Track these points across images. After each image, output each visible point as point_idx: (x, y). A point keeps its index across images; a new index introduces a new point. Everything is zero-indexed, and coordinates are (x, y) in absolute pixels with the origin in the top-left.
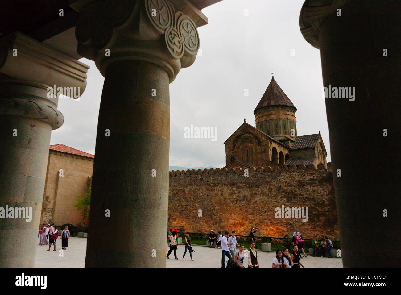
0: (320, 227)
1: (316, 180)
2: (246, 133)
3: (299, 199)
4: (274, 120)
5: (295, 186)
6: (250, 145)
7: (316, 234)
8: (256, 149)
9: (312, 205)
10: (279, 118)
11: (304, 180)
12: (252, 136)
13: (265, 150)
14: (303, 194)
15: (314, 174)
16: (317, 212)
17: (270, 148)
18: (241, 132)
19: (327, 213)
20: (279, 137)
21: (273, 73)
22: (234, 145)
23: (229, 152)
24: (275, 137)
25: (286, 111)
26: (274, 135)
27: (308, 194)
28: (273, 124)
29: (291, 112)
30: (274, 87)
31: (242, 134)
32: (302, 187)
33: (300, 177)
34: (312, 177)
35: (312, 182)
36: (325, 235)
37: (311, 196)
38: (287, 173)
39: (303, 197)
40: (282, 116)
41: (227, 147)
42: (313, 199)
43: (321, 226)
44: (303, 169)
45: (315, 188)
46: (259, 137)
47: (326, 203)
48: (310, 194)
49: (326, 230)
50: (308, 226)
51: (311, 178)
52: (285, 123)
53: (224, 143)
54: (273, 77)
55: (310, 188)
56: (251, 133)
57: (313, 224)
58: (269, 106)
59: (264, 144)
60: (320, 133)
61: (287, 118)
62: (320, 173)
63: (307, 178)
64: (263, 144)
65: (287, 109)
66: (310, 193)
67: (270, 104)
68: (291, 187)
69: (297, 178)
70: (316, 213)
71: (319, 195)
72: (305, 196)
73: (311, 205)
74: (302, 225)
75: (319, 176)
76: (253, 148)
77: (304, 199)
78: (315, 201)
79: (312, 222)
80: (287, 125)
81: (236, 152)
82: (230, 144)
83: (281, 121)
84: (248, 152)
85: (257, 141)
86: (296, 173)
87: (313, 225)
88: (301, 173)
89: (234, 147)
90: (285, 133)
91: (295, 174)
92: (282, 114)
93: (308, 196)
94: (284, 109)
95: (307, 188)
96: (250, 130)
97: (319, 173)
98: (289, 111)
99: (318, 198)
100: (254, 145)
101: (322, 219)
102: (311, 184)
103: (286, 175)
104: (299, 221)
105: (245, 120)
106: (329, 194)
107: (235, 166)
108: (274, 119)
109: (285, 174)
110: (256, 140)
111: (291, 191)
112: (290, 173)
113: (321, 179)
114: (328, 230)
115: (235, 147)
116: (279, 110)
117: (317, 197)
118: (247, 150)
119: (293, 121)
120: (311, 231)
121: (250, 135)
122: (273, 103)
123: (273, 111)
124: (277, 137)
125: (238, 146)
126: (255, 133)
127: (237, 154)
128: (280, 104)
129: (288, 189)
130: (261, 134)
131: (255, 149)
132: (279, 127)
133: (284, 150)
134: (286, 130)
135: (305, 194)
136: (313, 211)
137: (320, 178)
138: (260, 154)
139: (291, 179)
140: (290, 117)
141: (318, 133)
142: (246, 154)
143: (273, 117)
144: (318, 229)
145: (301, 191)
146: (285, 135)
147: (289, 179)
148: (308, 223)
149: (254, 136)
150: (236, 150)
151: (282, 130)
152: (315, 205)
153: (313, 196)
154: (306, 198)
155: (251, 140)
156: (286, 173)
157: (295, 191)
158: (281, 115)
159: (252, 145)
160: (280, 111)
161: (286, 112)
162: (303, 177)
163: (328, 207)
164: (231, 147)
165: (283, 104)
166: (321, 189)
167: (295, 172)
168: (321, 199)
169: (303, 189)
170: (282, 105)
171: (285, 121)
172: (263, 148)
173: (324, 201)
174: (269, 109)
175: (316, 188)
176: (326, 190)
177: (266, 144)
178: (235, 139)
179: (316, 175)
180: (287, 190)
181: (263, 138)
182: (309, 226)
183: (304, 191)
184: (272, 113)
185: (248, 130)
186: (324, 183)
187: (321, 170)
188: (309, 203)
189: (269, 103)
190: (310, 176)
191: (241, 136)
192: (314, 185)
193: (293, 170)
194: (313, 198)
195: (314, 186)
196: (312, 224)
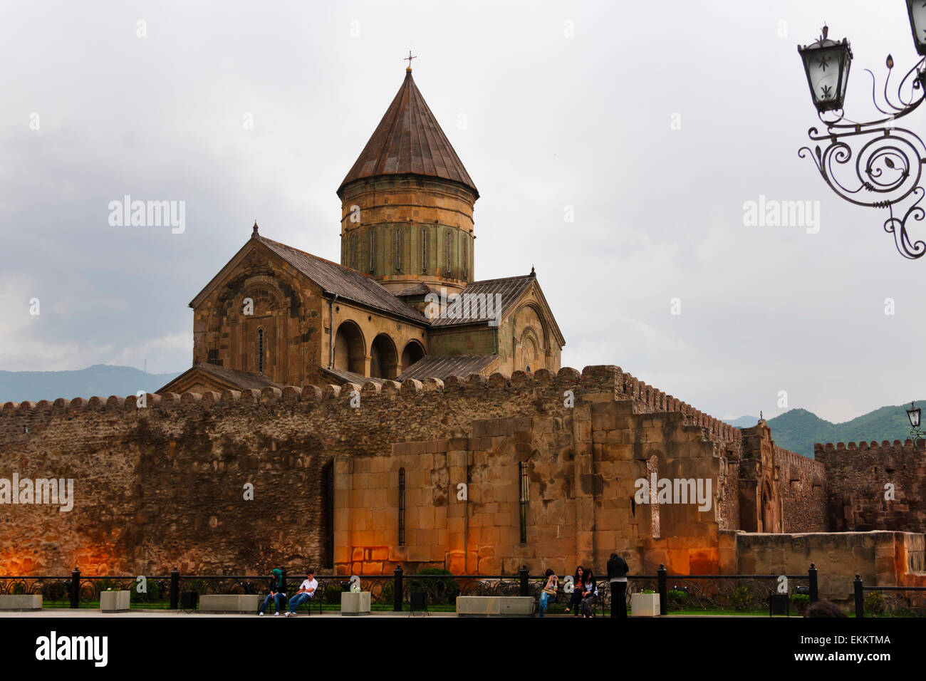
0: (110, 552)
1: (116, 438)
2: (259, 273)
3: (79, 487)
4: (392, 225)
5: (75, 453)
6: (269, 313)
7: (99, 570)
8: (286, 326)
9: (102, 501)
10: (408, 219)
11: (94, 437)
12: (276, 284)
13: (311, 330)
14: (88, 473)
15: (115, 422)
16: (109, 516)
17: (327, 323)
18: (243, 270)
19: (127, 519)
20: (405, 282)
21: (410, 58)
22: (222, 313)
23: (205, 335)
24: (390, 282)
25: (435, 194)
26: (387, 278)
27: (97, 474)
28: (388, 238)
29: (453, 201)
30: (407, 107)
31: (247, 277)
32: (89, 455)
33: (88, 431)
34: (110, 431)
35: (109, 443)
36: (117, 570)
37: (103, 477)
38: (64, 419)
39: (87, 481)
40: (416, 212)
41: (199, 318)
42: (106, 486)
43: (111, 549)
44: (95, 410)
45: (111, 459)
46: (296, 287)
47: (128, 493)
48: (102, 473)
49: (120, 559)
50: (88, 552)
51: (108, 432)
52: (428, 236)
53: (191, 305)
54: (409, 72)
55: (105, 457)
56: (271, 274)
57: (97, 547)
58: (378, 177)
59: (309, 312)
60: (533, 274)
61: (434, 219)
62: (127, 421)
63: (102, 432)
64: (305, 311)
65: (438, 189)
66: (102, 470)
67: (382, 169)
68: (67, 456)
69: (82, 432)
70: (108, 518)
71: (119, 476)
72: (92, 477)
73: (99, 501)
74: (77, 548)
75: (124, 428)
76: (278, 323)
77: (89, 486)
78: (109, 490)
79: (96, 542)
80: (432, 245)
81: (226, 335)
82: (209, 309)
83: (414, 230)
84: (261, 335)
85: (289, 299)
86: (82, 421)
87: (98, 549)
88: (92, 419)
89: (221, 321)
90: (424, 271)
91: (79, 423)
92: (419, 206)
93: (96, 477)
94: (425, 189)
95: (97, 459)
96: (271, 265)
97: (127, 419)
98: (443, 196)
99: (115, 483)
100: (281, 314)
101: (117, 532)
102: (107, 448)
103: (60, 425)
104: (72, 541)
105: (256, 228)
106: (134, 474)
107: (197, 383)
108: (392, 223)
109: (59, 423)
110: (286, 296)
111: (65, 467)
112: (70, 419)
113: (127, 436)
114: (124, 558)
115: (225, 319)
116: (408, 191)
117: (114, 480)
118: (261, 331)
119: (455, 232)
120: (91, 562)
121: (270, 280)
122: (392, 165)
123: (391, 193)
124: (398, 282)
125: (233, 316)
126: (285, 273)
127: (226, 342)
128: (414, 171)
129: (61, 459)
130: (301, 277)
131: (282, 328)
132: (406, 251)
133: (399, 328)
134: (428, 258)
135: (91, 472)
136: (103, 515)
137: (125, 433)
138: (297, 343)
139: (68, 434)
140: (445, 217)
141: (528, 273)
142: (256, 344)
143: (389, 216)
144: (105, 556)
145: (85, 466)
146: (423, 279)
147: (65, 436)
148: (87, 545)
149: (281, 286)
150: (227, 329)
151: (414, 262)
152: (109, 499)
153: (107, 478)
154: (93, 481)
155: (274, 298)
156: (61, 420)
157: (74, 466)
158: (414, 209)
159: (274, 315)
160: (413, 196)
161: (435, 198)
162: (94, 431)
163: (131, 505)
164: (210, 320)
165: (422, 173)
166: (124, 461)
167: (80, 418)
168: (121, 485)
169: (90, 461)
170: (421, 176)
171: (429, 230)
172: (304, 323)
173: (125, 489)
174: (378, 188)
175: (114, 458)
176: (131, 463)
177: (312, 310)
178: (225, 290)
179: (119, 425)
180: (58, 462)
181: (308, 293)
182: (89, 550)
183: (91, 464)
184: (386, 201)
185: (264, 263)
186: (131, 446)
187: (129, 412)
188: (97, 496)
189: (380, 165)
190: (107, 428)
191: (243, 281)
192: (112, 450)
193: (75, 412)
194: (105, 483)
195: (111, 454)
196: (96, 545)
